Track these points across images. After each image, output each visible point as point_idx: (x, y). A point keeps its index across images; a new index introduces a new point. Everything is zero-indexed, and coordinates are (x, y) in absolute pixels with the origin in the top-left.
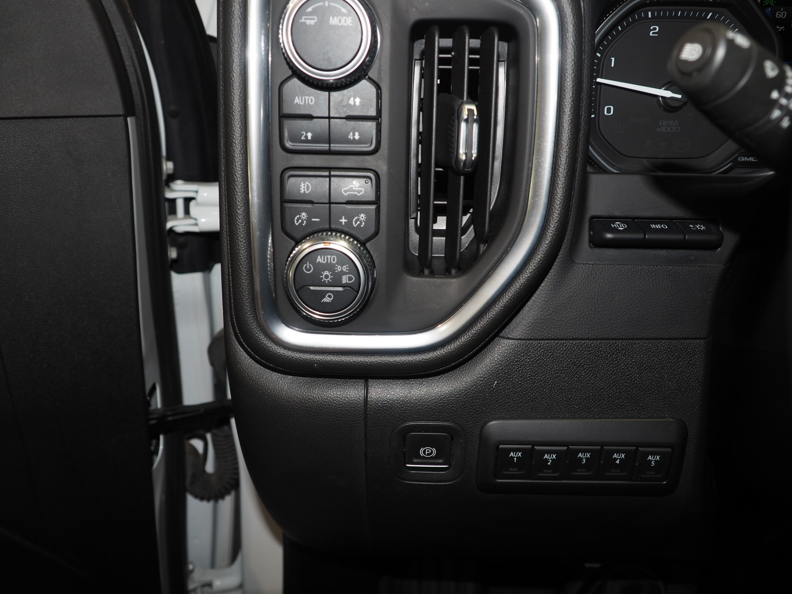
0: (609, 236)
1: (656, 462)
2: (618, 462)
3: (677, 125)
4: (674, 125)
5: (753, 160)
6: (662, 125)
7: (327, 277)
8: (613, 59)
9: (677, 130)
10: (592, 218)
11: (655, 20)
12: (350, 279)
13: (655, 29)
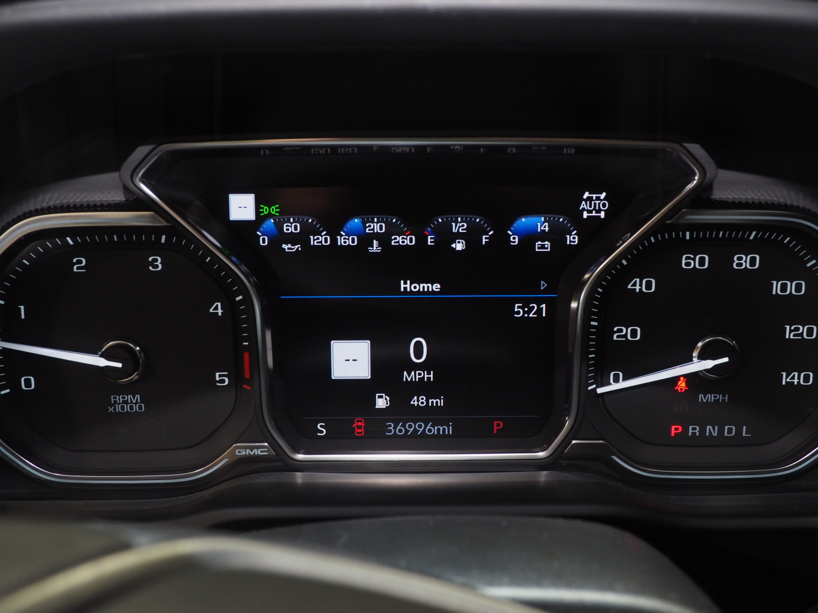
3: (139, 401)
4: (134, 402)
5: (260, 453)
6: (115, 402)
8: (22, 307)
9: (140, 407)
11: (79, 250)
13: (80, 262)
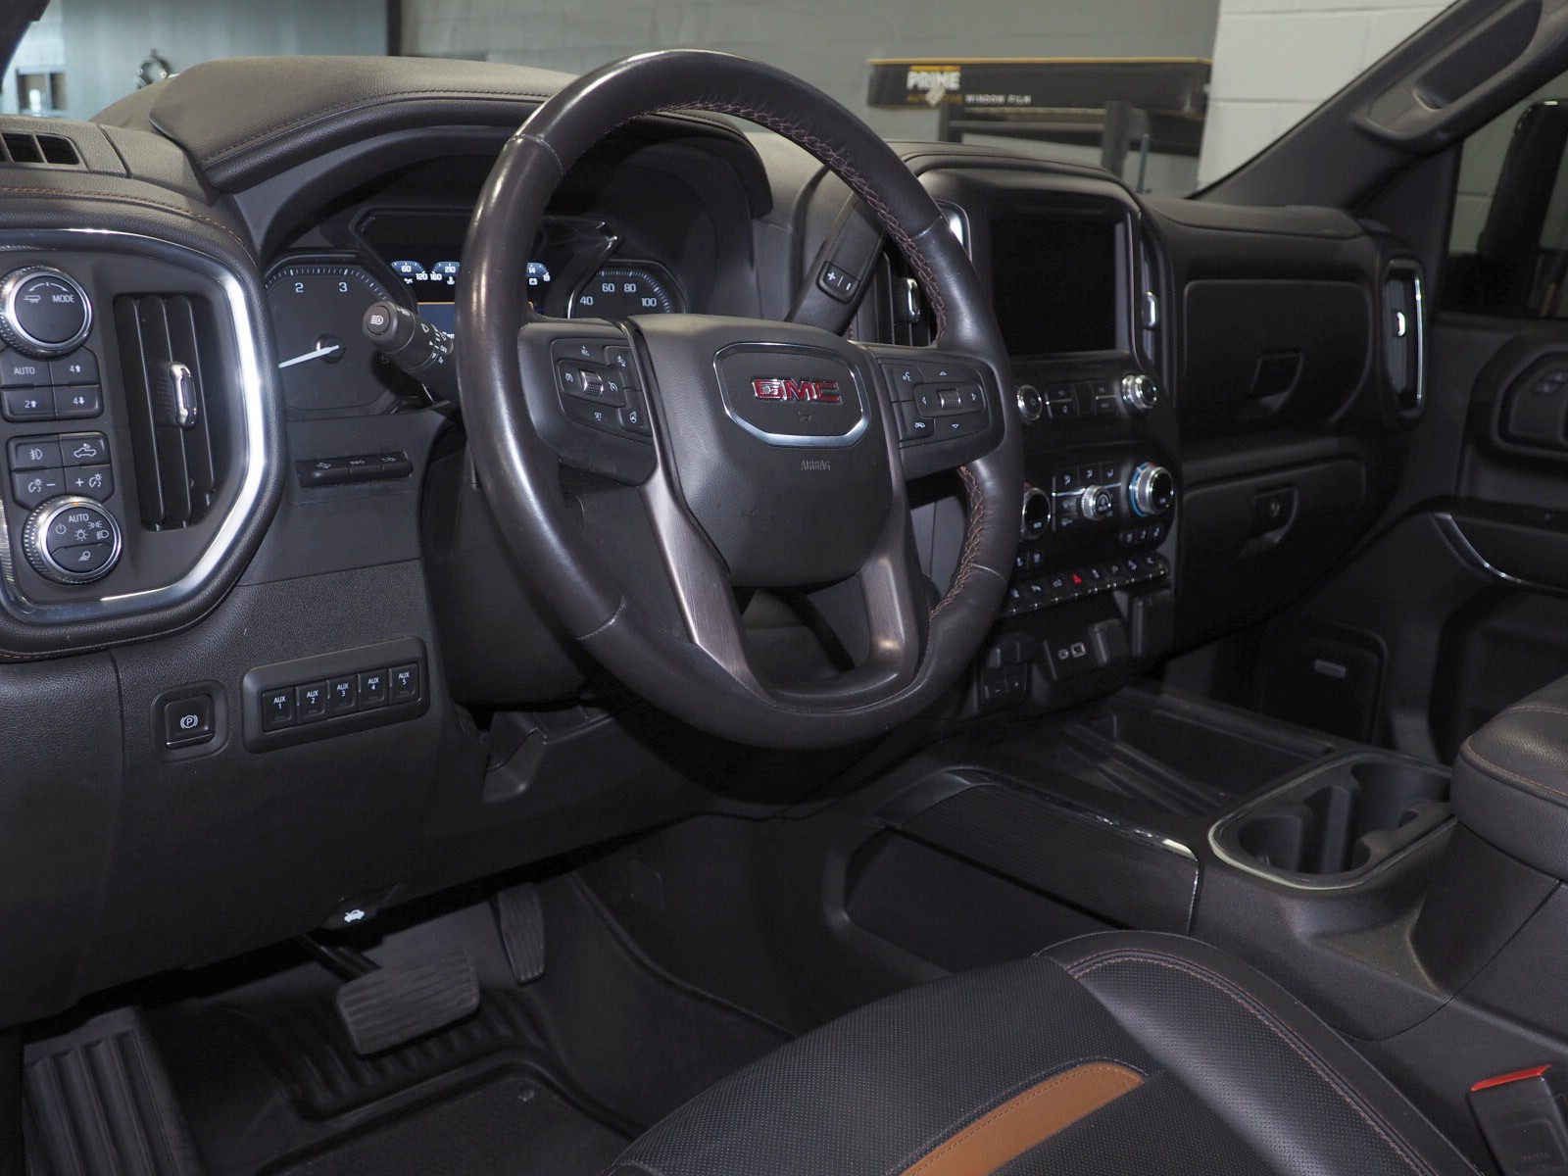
0: (318, 475)
1: (407, 679)
2: (373, 688)
7: (81, 535)
10: (298, 462)
11: (298, 278)
12: (104, 534)
13: (299, 286)
